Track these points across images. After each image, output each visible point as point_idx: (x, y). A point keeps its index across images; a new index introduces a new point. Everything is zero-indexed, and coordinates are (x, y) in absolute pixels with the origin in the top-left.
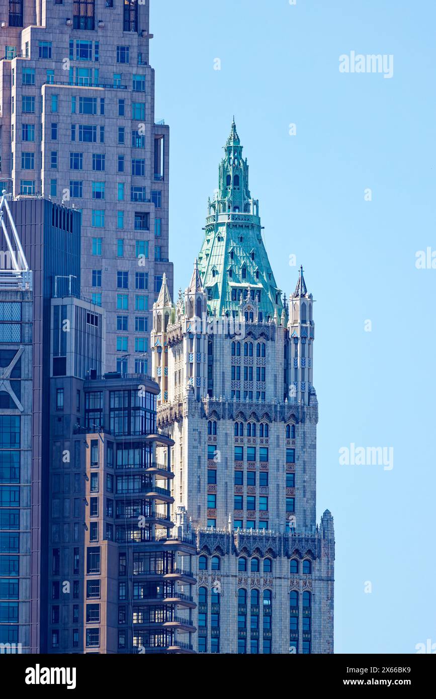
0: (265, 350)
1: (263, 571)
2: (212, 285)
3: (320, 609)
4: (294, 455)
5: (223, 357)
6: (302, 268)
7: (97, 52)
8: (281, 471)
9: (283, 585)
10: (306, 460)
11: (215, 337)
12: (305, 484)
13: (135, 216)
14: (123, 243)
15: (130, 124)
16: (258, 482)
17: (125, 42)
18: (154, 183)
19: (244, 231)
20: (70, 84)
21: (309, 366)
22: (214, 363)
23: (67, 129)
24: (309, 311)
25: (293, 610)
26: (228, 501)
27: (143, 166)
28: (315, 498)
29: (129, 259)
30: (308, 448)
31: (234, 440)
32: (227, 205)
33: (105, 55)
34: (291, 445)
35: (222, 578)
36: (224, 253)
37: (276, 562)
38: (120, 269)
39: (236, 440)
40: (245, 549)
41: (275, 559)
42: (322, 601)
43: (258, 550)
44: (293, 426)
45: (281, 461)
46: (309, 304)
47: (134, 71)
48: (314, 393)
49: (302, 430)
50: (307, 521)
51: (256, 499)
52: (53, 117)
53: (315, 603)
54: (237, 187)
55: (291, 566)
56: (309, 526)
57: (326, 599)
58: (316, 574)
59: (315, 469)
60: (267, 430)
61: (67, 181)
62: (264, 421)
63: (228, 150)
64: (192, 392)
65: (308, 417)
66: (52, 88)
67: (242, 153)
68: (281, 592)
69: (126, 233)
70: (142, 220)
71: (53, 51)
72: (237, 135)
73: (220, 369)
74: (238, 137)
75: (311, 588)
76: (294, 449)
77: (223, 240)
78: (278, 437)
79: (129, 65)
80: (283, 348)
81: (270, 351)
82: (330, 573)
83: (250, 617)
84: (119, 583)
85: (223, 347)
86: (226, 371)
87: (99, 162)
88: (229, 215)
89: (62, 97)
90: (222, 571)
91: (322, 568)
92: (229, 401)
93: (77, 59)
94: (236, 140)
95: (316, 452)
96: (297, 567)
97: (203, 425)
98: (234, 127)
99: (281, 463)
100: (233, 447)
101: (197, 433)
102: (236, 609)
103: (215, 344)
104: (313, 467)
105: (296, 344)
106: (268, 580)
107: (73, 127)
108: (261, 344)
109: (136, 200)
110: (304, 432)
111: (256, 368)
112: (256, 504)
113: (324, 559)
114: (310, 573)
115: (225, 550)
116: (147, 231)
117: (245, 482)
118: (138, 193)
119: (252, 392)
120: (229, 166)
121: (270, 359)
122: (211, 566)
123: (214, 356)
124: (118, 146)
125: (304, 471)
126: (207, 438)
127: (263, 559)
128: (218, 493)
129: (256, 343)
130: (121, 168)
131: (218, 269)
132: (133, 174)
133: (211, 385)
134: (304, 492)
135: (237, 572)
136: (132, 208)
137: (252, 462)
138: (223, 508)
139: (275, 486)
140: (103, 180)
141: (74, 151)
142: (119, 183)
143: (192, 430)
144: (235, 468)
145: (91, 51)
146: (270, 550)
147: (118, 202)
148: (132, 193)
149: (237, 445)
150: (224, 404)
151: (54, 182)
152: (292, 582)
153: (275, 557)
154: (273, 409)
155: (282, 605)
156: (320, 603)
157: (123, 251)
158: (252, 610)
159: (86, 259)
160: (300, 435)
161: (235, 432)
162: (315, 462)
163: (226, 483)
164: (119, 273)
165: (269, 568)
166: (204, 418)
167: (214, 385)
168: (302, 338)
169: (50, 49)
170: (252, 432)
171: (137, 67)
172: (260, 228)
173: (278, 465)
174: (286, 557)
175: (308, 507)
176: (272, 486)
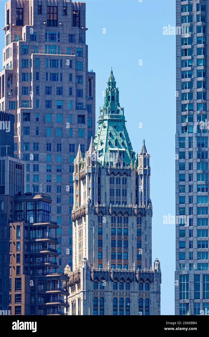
0: (126, 181)
1: (125, 289)
2: (100, 150)
3: (153, 307)
4: (141, 232)
5: (105, 185)
6: (144, 140)
7: (59, 37)
8: (134, 240)
9: (135, 296)
10: (146, 234)
11: (101, 175)
12: (146, 246)
13: (78, 117)
14: (72, 130)
15: (75, 72)
16: (123, 246)
17: (72, 32)
18: (88, 101)
19: (116, 123)
20: (46, 53)
21: (148, 188)
22: (101, 188)
23: (44, 75)
24: (148, 162)
25: (140, 308)
26: (108, 255)
27: (82, 93)
28: (151, 253)
29: (75, 138)
30: (147, 228)
31: (111, 225)
32: (108, 110)
33: (63, 38)
34: (139, 227)
35: (105, 293)
36: (106, 134)
37: (132, 284)
38: (70, 143)
39: (112, 225)
40: (116, 279)
41: (131, 283)
42: (154, 303)
43: (122, 279)
44: (140, 218)
45: (134, 235)
46: (147, 158)
47: (77, 46)
48: (150, 201)
49: (145, 220)
50: (147, 264)
51: (122, 254)
52: (37, 69)
53: (151, 304)
54: (113, 102)
55: (139, 286)
56: (148, 267)
57: (157, 302)
58: (151, 290)
59: (151, 239)
60: (127, 220)
61: (44, 100)
62: (126, 216)
63: (109, 84)
64: (90, 202)
65: (148, 213)
66: (36, 55)
67: (116, 85)
68: (134, 299)
69: (73, 125)
70: (82, 119)
71: (37, 37)
72: (113, 76)
73: (104, 191)
74: (114, 77)
75: (149, 297)
76: (141, 229)
77: (106, 127)
78: (133, 223)
79: (74, 43)
80: (135, 180)
81: (129, 182)
82: (158, 289)
83: (119, 311)
84: (31, 295)
85: (105, 180)
86: (107, 191)
87: (60, 91)
88: (109, 115)
89: (41, 60)
90: (105, 289)
91: (154, 287)
92: (108, 206)
93: (49, 41)
94: (113, 78)
95: (151, 230)
96: (142, 287)
97: (96, 218)
98: (112, 72)
99: (134, 236)
100: (110, 228)
101: (93, 222)
102: (112, 308)
103: (101, 178)
104: (150, 238)
105: (142, 178)
106: (128, 293)
107: (47, 74)
108: (124, 178)
109: (79, 109)
110: (146, 221)
111: (122, 190)
112: (122, 256)
113: (155, 283)
114: (149, 290)
115: (106, 279)
116: (84, 124)
117: (117, 245)
118: (80, 105)
119: (120, 201)
120: (109, 91)
121: (128, 185)
122: (99, 287)
123: (101, 184)
124: (69, 83)
125: (146, 240)
126: (97, 224)
127: (125, 283)
128: (103, 251)
129: (122, 177)
130: (71, 93)
131: (103, 142)
132: (77, 96)
133: (99, 198)
134: (146, 250)
135: (113, 289)
136: (76, 113)
137: (120, 236)
138: (106, 258)
139: (131, 247)
140: (62, 100)
141: (48, 86)
142: (70, 101)
143: (90, 221)
144: (112, 239)
145: (56, 37)
146: (128, 279)
147: (69, 110)
148: (77, 106)
149: (113, 228)
150: (106, 207)
151: (38, 101)
152: (140, 294)
153: (131, 282)
154: (130, 209)
155: (134, 305)
156: (153, 304)
157: (72, 134)
158: (120, 308)
159: (54, 138)
160: (143, 222)
161: (111, 221)
162: (151, 235)
163: (107, 246)
164: (70, 145)
165: (128, 288)
166: (96, 215)
167: (101, 199)
168: (144, 175)
169: (36, 36)
170: (120, 221)
171: (79, 44)
172: (124, 121)
173: (133, 237)
174: (137, 282)
175: (148, 257)
176: (130, 247)
